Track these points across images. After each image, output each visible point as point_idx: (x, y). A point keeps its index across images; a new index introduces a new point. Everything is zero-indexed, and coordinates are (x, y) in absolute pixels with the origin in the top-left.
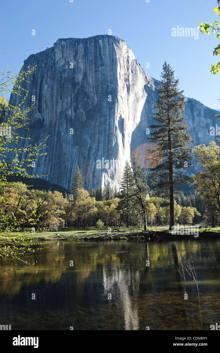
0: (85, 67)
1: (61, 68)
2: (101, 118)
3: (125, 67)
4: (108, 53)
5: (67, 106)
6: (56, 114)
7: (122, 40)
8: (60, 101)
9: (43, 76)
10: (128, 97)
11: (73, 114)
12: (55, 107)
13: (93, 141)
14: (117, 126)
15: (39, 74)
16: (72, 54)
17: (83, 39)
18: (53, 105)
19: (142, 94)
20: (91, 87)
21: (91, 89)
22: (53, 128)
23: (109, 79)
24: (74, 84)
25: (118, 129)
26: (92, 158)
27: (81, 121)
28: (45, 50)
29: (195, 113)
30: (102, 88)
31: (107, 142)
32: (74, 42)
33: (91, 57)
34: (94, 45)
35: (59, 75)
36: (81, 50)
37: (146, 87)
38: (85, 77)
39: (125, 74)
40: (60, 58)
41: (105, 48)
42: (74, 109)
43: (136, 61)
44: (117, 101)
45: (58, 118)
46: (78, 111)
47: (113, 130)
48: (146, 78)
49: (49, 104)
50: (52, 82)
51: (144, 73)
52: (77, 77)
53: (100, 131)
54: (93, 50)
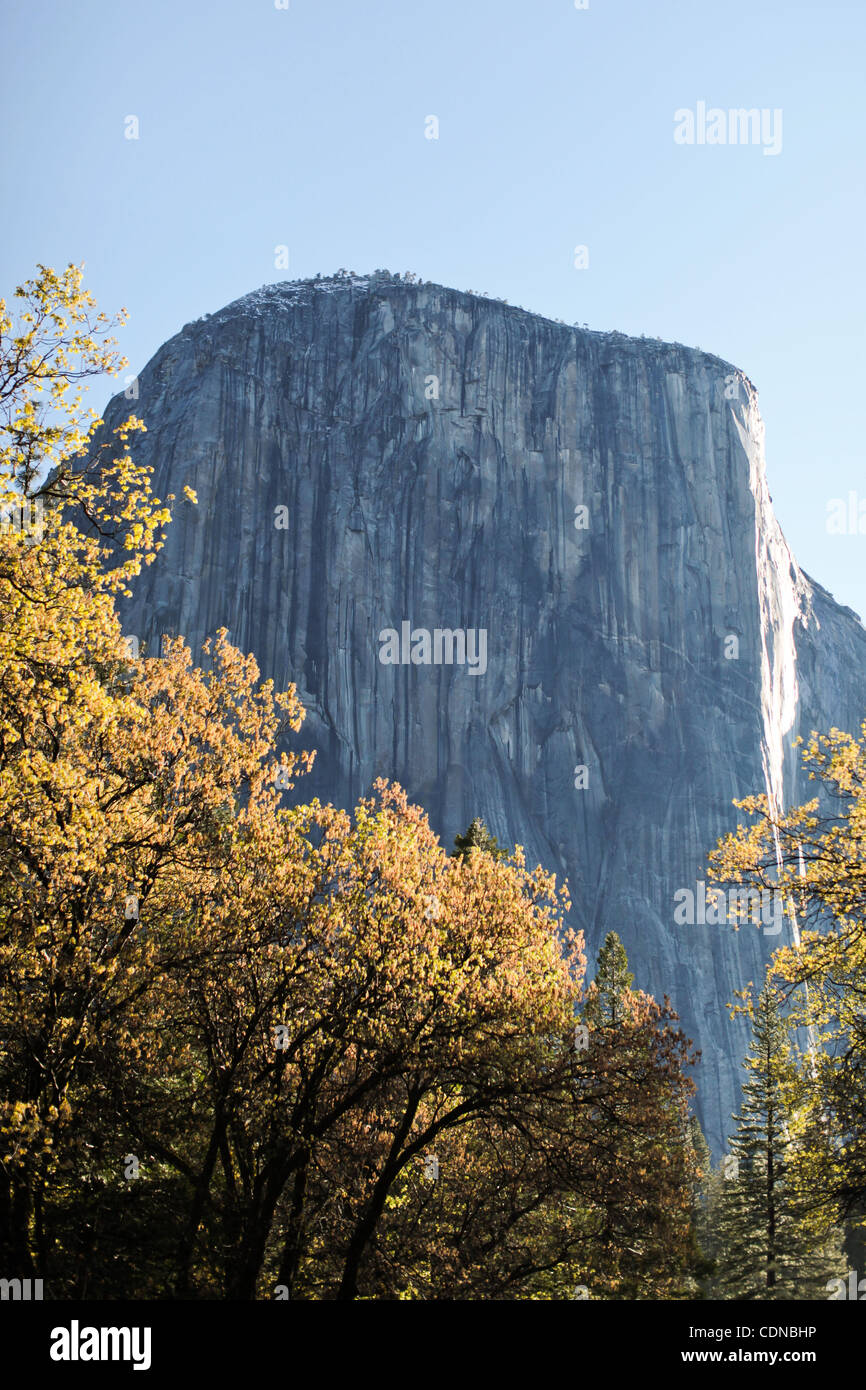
1: (452, 462)
4: (710, 456)
9: (327, 471)
11: (526, 749)
16: (518, 404)
20: (638, 627)
21: (634, 638)
23: (718, 601)
24: (536, 583)
27: (578, 804)
30: (690, 644)
33: (640, 465)
34: (651, 398)
35: (447, 505)
36: (571, 397)
38: (600, 560)
42: (535, 722)
45: (458, 760)
46: (554, 740)
48: (792, 575)
54: (646, 424)
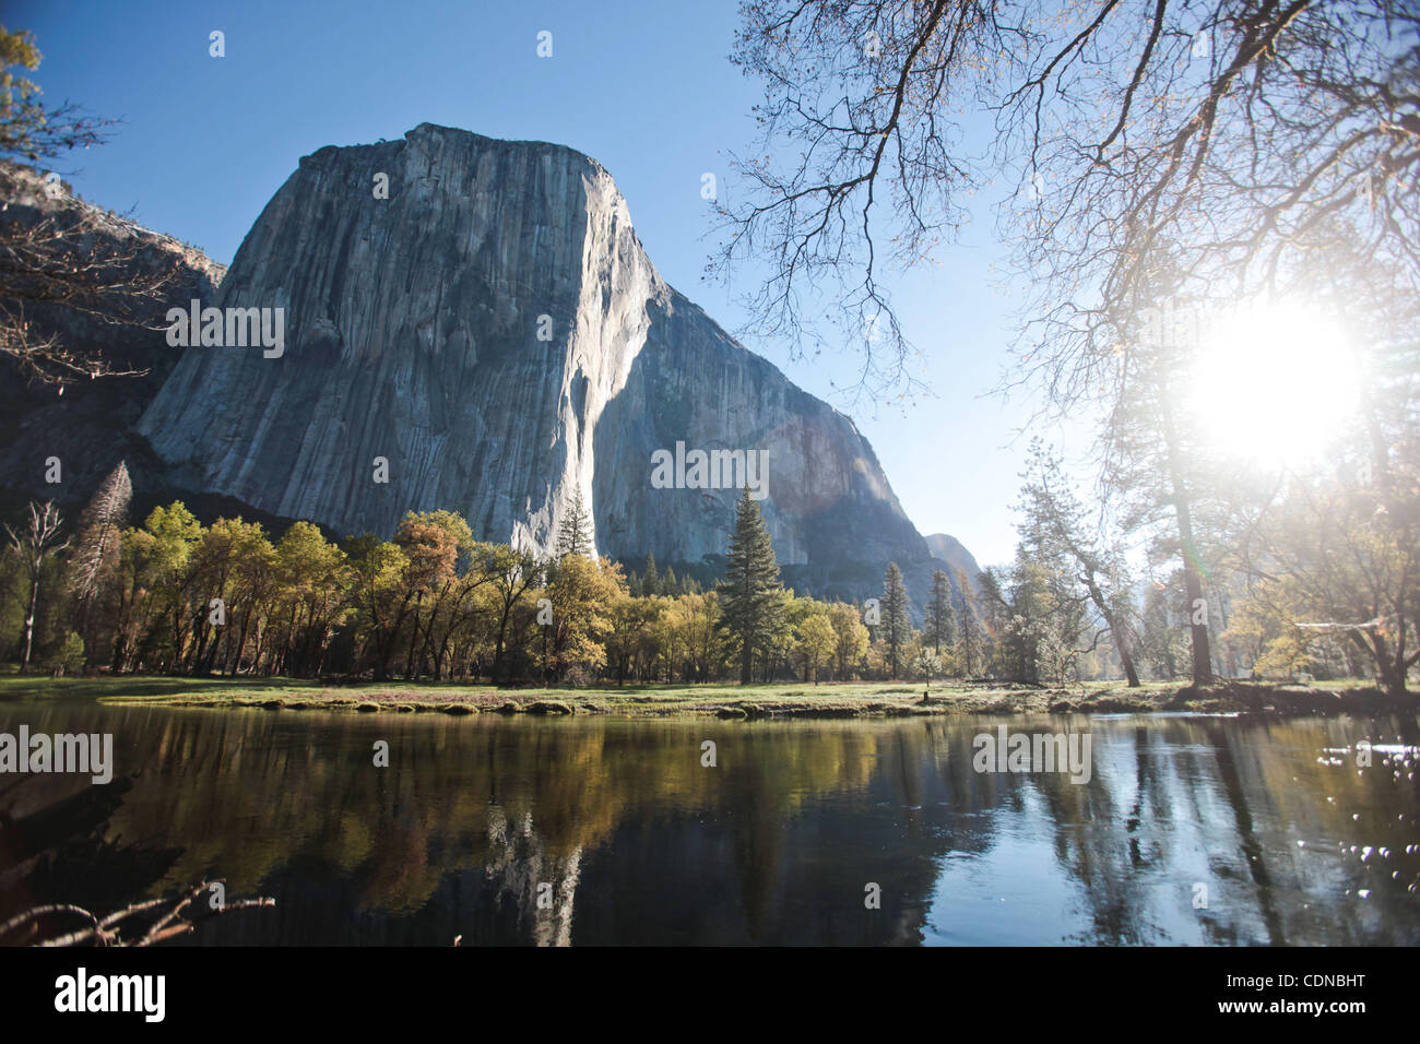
0: (492, 217)
1: (419, 203)
2: (522, 365)
3: (605, 240)
4: (563, 193)
5: (424, 315)
6: (387, 334)
7: (604, 171)
8: (403, 297)
9: (358, 213)
10: (603, 321)
11: (438, 341)
12: (384, 311)
13: (492, 427)
14: (568, 394)
15: (346, 207)
16: (459, 173)
17: (497, 140)
18: (377, 305)
19: (640, 321)
20: (505, 274)
21: (503, 281)
22: (370, 373)
23: (558, 263)
24: (455, 257)
25: (569, 403)
26: (485, 475)
27: (461, 366)
28: (373, 144)
29: (766, 393)
30: (536, 283)
31: (534, 436)
32: (469, 145)
33: (516, 194)
34: (529, 165)
35: (411, 222)
36: (486, 168)
37: (650, 304)
38: (490, 243)
39: (602, 260)
40: (422, 174)
41: (559, 179)
42: (443, 326)
43: (633, 233)
44: (575, 327)
45: (391, 344)
46: (455, 336)
47: (555, 405)
48: (653, 280)
49: (367, 300)
50: (384, 240)
51: (649, 267)
52: (465, 240)
53: (518, 401)
54: (523, 176)
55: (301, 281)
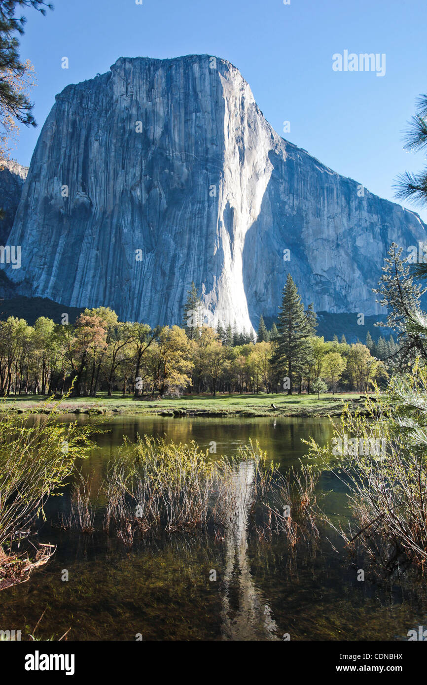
0: (166, 113)
1: (123, 111)
2: (193, 204)
3: (238, 115)
4: (208, 89)
5: (134, 182)
6: (115, 196)
7: (234, 67)
8: (121, 173)
9: (91, 124)
10: (241, 170)
11: (144, 196)
12: (112, 182)
13: (179, 245)
14: (222, 220)
15: (84, 122)
16: (144, 88)
17: (164, 60)
18: (108, 180)
19: (265, 166)
20: (178, 149)
21: (177, 153)
22: (108, 220)
23: (209, 136)
24: (147, 143)
25: (223, 225)
26: (177, 274)
27: (158, 210)
28: (93, 78)
29: (354, 203)
30: (197, 151)
31: (204, 248)
32: (148, 66)
33: (179, 95)
34: (185, 73)
35: (120, 125)
36: (159, 80)
37: (271, 153)
38: (167, 130)
39: (237, 129)
40: (122, 93)
41: (204, 80)
42: (145, 187)
43: (256, 106)
44: (223, 176)
45: (118, 202)
46: (153, 192)
47: (214, 228)
48: (272, 137)
49: (102, 177)
50: (106, 138)
51: (268, 128)
52: (152, 131)
53: (193, 228)
54: (182, 82)
55: (66, 172)
